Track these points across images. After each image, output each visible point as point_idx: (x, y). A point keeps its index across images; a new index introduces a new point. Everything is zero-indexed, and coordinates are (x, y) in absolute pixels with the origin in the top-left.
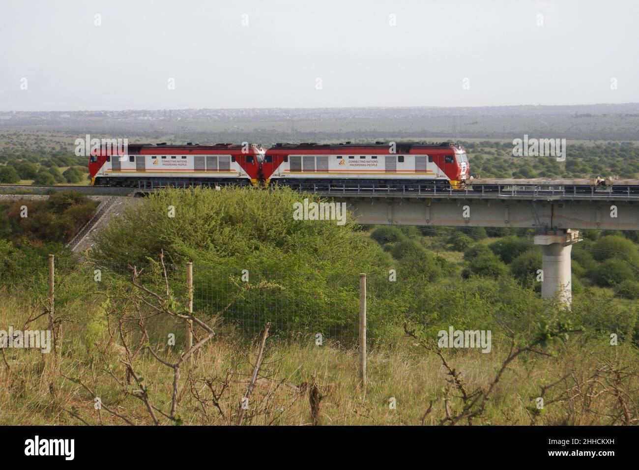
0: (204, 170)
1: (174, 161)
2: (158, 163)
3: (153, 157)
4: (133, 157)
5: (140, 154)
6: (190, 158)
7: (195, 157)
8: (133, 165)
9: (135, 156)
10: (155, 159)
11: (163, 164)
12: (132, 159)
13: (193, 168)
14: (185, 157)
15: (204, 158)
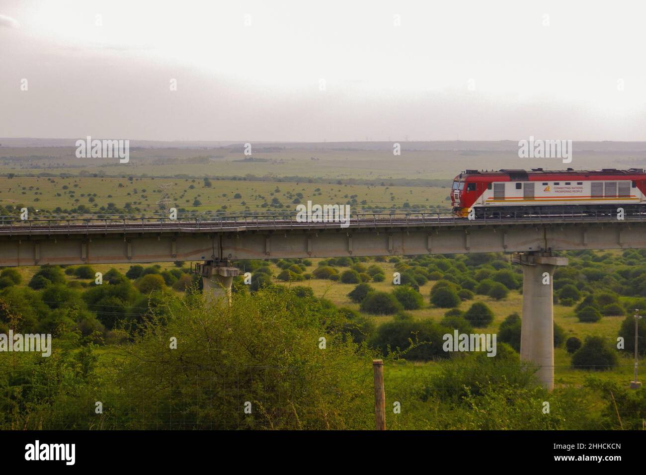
0: (602, 196)
1: (568, 188)
2: (550, 190)
3: (544, 184)
4: (521, 184)
5: (528, 181)
6: (587, 185)
7: (592, 183)
8: (520, 193)
9: (522, 183)
10: (546, 186)
11: (556, 191)
12: (518, 186)
13: (590, 195)
14: (581, 184)
15: (602, 183)
